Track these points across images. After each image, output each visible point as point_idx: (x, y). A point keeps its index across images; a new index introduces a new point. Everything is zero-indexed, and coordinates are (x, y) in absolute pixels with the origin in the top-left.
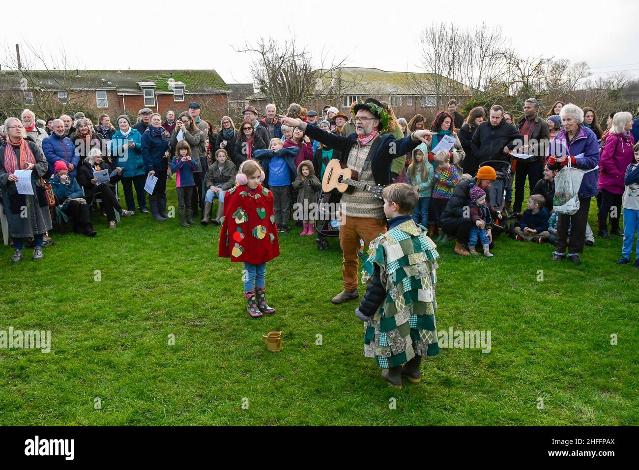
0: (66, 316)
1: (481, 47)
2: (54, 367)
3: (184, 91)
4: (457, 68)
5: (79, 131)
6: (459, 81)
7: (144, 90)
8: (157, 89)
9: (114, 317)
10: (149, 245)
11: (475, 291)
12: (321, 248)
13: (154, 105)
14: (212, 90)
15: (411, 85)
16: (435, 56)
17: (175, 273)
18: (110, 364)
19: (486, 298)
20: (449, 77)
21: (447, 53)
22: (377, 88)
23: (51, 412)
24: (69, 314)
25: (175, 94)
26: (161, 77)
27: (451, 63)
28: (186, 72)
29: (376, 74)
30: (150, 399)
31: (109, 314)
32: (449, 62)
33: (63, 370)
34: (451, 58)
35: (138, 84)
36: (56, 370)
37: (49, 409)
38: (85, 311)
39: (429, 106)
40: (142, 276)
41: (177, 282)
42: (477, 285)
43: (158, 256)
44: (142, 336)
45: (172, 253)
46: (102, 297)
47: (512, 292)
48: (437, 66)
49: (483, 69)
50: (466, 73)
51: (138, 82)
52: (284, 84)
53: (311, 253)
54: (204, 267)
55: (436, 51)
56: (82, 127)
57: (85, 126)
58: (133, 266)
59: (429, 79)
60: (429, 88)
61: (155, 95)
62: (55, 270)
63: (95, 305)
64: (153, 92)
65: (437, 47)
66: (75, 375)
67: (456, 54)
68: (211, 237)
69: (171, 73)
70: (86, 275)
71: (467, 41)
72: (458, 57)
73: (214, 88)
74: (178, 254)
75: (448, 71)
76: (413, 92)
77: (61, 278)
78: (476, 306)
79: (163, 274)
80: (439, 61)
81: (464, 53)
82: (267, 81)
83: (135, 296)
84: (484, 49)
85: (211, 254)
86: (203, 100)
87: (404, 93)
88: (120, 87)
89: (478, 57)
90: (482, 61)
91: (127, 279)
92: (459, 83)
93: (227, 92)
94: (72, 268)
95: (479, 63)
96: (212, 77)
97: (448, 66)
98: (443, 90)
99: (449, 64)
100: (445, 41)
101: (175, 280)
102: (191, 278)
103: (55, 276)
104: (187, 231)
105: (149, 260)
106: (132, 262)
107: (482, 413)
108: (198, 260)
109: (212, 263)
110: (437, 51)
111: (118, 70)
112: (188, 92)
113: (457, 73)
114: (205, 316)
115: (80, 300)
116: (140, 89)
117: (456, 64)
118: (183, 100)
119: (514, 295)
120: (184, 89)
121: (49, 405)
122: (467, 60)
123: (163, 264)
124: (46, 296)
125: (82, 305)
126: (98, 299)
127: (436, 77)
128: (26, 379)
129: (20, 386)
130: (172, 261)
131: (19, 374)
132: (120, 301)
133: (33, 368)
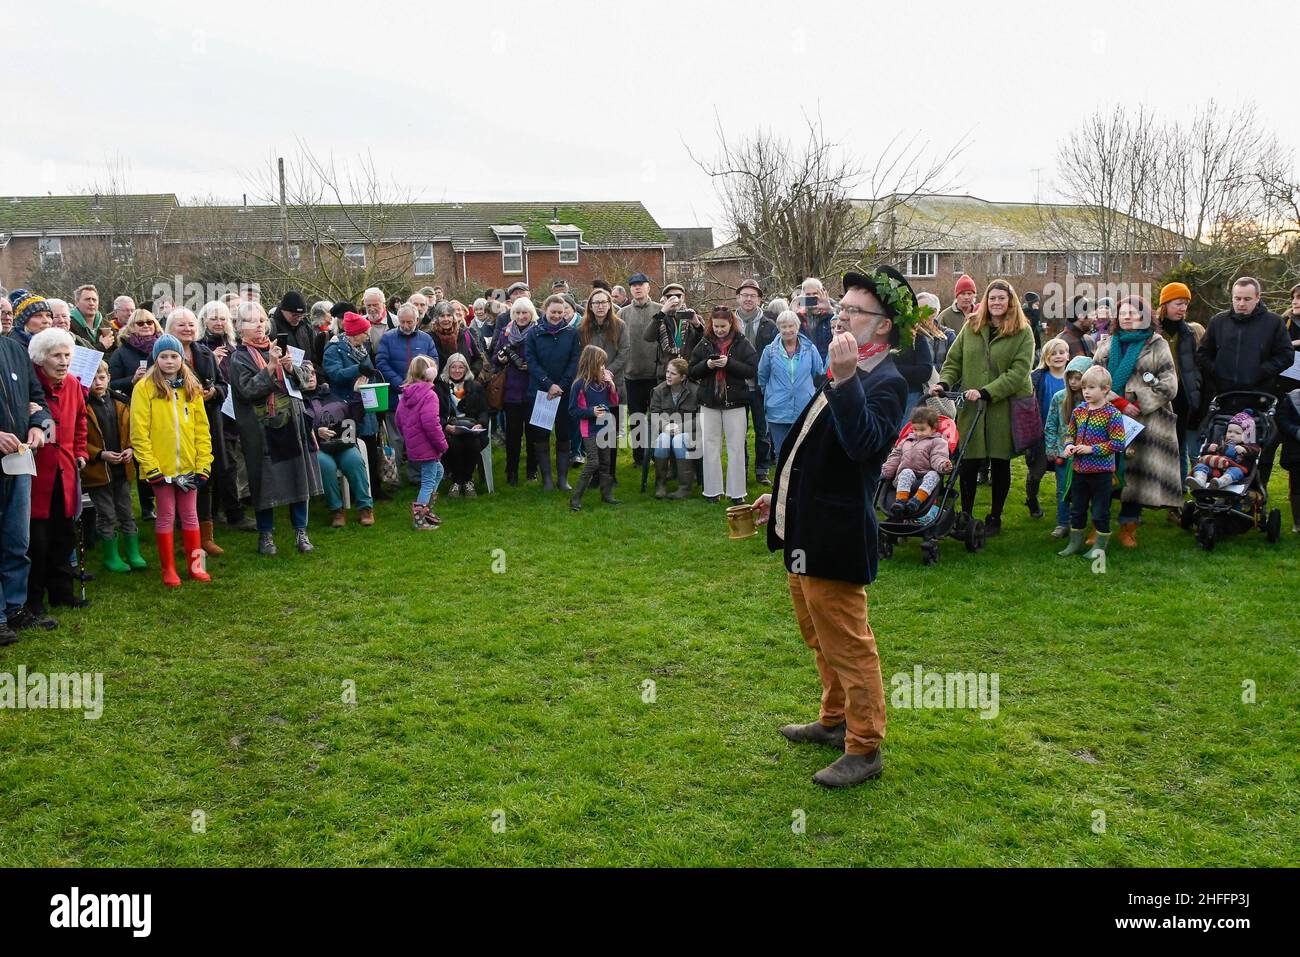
0: (439, 646)
1: (1206, 152)
2: (442, 724)
3: (579, 243)
4: (1150, 196)
5: (438, 324)
6: (1155, 222)
7: (504, 241)
8: (528, 240)
9: (521, 653)
10: (553, 534)
11: (1194, 647)
13: (521, 271)
14: (635, 242)
15: (1048, 232)
16: (1101, 171)
17: (611, 586)
18: (534, 726)
19: (1216, 660)
20: (1132, 215)
21: (1129, 164)
22: (973, 237)
23: (456, 790)
24: (443, 643)
25: (561, 250)
26: (536, 216)
27: (1136, 186)
28: (583, 207)
29: (969, 208)
30: (612, 783)
31: (512, 648)
32: (1133, 184)
33: (457, 729)
34: (1138, 176)
35: (492, 230)
37: (451, 785)
38: (469, 641)
39: (1086, 274)
40: (554, 587)
41: (619, 601)
43: (575, 554)
45: (598, 549)
46: (494, 619)
48: (1105, 194)
49: (1209, 198)
50: (1171, 207)
51: (493, 227)
52: (786, 233)
54: (662, 579)
55: (1104, 161)
56: (443, 316)
57: (449, 315)
58: (534, 569)
59: (1087, 220)
60: (1087, 238)
61: (524, 251)
62: (401, 569)
63: (485, 632)
64: (520, 246)
65: (1106, 153)
67: (1148, 167)
68: (664, 525)
69: (555, 209)
70: (456, 581)
71: (1174, 141)
72: (1151, 174)
73: (637, 237)
74: (610, 553)
75: (1129, 202)
76: (1050, 246)
77: (413, 582)
78: (1196, 673)
79: (590, 586)
80: (1111, 181)
81: (1167, 164)
82: (752, 227)
83: (549, 620)
84: (1212, 156)
85: (671, 555)
86: (618, 261)
87: (1031, 248)
88: (458, 235)
89: (1198, 173)
90: (1207, 182)
91: (529, 592)
92: (1155, 227)
93: (663, 246)
94: (428, 567)
95: (1199, 186)
96: (633, 216)
97: (1130, 192)
98: (1117, 242)
99: (1134, 188)
100: (1123, 139)
101: (614, 597)
102: (643, 596)
103: (404, 580)
104: (618, 512)
105: (560, 561)
106: (530, 563)
107: (1210, 853)
108: (648, 564)
109: (676, 571)
110: (1107, 161)
111: (455, 204)
112: (587, 246)
113: (1149, 208)
114: (680, 660)
115: (457, 621)
116: (495, 239)
117: (1148, 189)
118: (576, 261)
120: (579, 239)
121: (451, 780)
122: (1174, 180)
123: (588, 569)
124: (398, 612)
125: (462, 631)
126: (487, 621)
127: (1103, 215)
128: (401, 738)
129: (395, 749)
130: (602, 565)
131: (389, 731)
132: (527, 627)
133: (410, 723)
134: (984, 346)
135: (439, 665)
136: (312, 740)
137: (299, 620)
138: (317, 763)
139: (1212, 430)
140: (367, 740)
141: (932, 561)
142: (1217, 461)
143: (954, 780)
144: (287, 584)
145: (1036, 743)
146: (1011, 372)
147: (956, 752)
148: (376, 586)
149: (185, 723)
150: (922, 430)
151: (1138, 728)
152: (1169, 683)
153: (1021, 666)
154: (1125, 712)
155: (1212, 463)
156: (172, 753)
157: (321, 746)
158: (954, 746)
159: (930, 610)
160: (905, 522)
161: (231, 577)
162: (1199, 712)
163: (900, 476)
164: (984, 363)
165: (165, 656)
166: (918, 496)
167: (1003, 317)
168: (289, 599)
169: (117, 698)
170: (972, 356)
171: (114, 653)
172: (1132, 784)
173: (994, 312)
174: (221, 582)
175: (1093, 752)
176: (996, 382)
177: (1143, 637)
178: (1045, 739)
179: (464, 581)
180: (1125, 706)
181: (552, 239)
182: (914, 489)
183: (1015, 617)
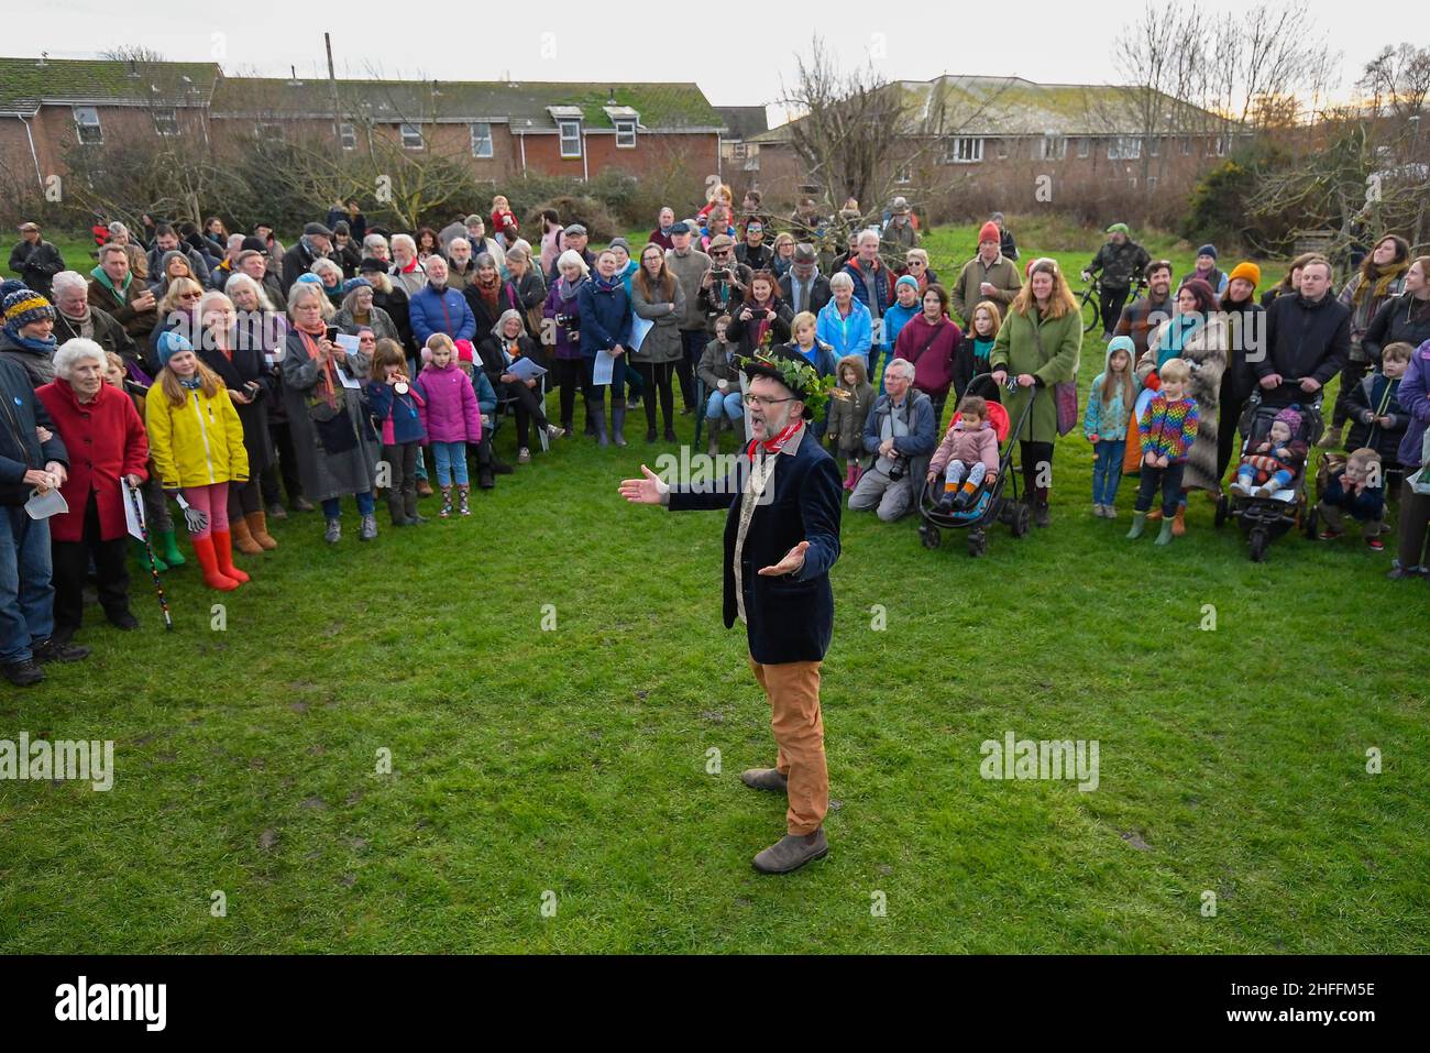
1: (1257, 42)
3: (636, 127)
7: (561, 124)
8: (584, 123)
9: (570, 691)
11: (1239, 681)
12: (929, 544)
13: (580, 155)
14: (689, 126)
17: (663, 588)
18: (581, 808)
21: (1178, 53)
23: (498, 913)
25: (618, 133)
26: (591, 96)
27: (1183, 77)
28: (639, 88)
29: (1017, 90)
30: (660, 898)
32: (1180, 75)
33: (503, 815)
35: (549, 111)
36: (491, 814)
38: (519, 675)
40: (606, 590)
41: (671, 610)
42: (1244, 667)
43: (627, 540)
44: (626, 742)
47: (1318, 692)
51: (550, 108)
53: (909, 554)
55: (1154, 50)
56: (484, 269)
58: (587, 564)
61: (582, 135)
62: (452, 566)
63: (534, 661)
64: (578, 129)
65: (1156, 41)
66: (528, 829)
67: (1197, 57)
69: (611, 89)
71: (1225, 29)
72: (1200, 65)
73: (693, 122)
77: (464, 585)
79: (643, 588)
80: (1159, 69)
83: (600, 641)
88: (515, 117)
93: (718, 131)
94: (482, 563)
96: (686, 97)
99: (1181, 79)
100: (1176, 27)
101: (667, 605)
102: (694, 603)
103: (454, 581)
105: (613, 551)
106: (582, 553)
111: (513, 83)
112: (644, 129)
115: (507, 644)
116: (552, 121)
118: (633, 146)
119: (1322, 701)
120: (636, 123)
123: (640, 562)
125: (513, 659)
126: (537, 644)
128: (443, 830)
129: (438, 847)
130: (655, 557)
131: (432, 819)
132: (578, 653)
133: (454, 806)
134: (1033, 331)
135: (487, 711)
136: (350, 835)
137: (345, 641)
138: (353, 871)
139: (1254, 425)
140: (407, 833)
141: (978, 553)
142: (1265, 463)
143: (1005, 882)
144: (334, 589)
145: (1086, 821)
146: (1061, 355)
147: (1007, 836)
148: (426, 591)
149: (212, 813)
150: (972, 420)
151: (1186, 799)
152: (1216, 733)
153: (1066, 706)
154: (1173, 775)
155: (1259, 465)
156: (196, 864)
157: (359, 844)
158: (1004, 828)
159: (977, 624)
160: (953, 514)
161: (275, 578)
162: (1248, 776)
163: (949, 468)
164: (1034, 347)
165: (199, 705)
166: (966, 489)
167: (1049, 299)
168: (335, 613)
169: (140, 776)
170: (1022, 341)
171: (142, 702)
172: (1185, 884)
173: (1038, 295)
174: (263, 585)
175: (1143, 833)
176: (1047, 367)
177: (1186, 666)
178: (1094, 815)
179: (516, 582)
180: (1172, 766)
181: (609, 122)
182: (963, 481)
183: (1061, 636)
